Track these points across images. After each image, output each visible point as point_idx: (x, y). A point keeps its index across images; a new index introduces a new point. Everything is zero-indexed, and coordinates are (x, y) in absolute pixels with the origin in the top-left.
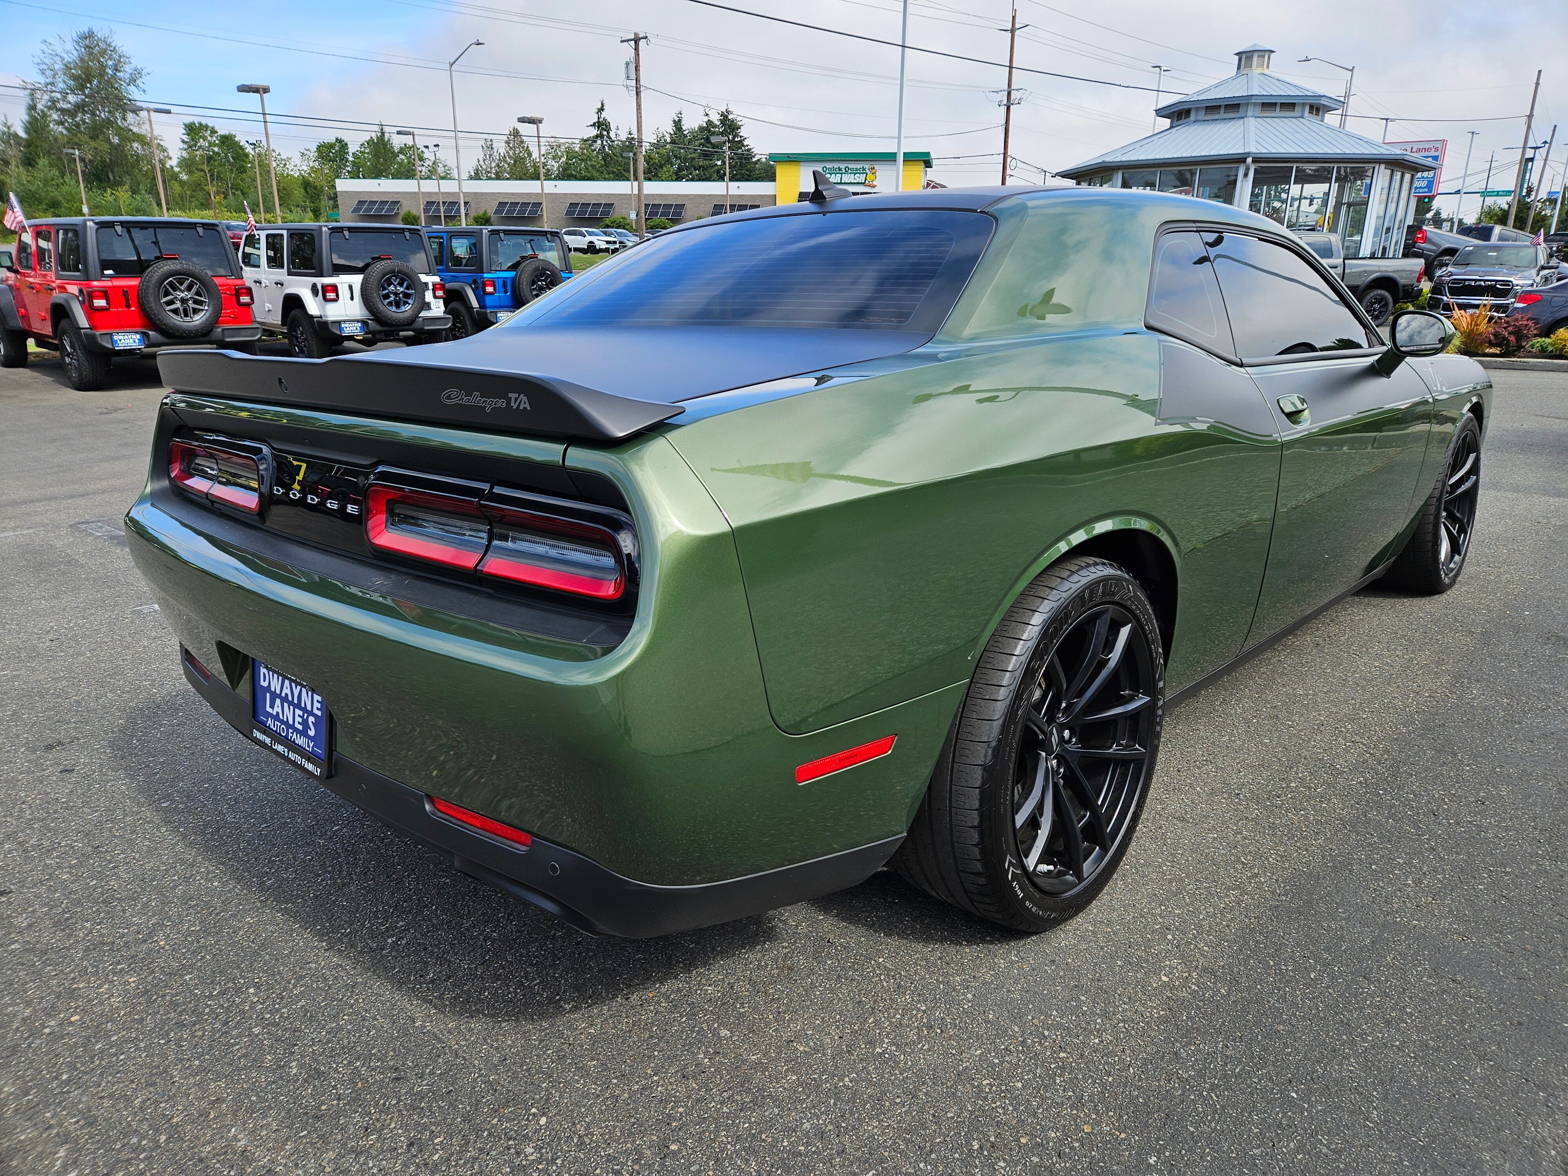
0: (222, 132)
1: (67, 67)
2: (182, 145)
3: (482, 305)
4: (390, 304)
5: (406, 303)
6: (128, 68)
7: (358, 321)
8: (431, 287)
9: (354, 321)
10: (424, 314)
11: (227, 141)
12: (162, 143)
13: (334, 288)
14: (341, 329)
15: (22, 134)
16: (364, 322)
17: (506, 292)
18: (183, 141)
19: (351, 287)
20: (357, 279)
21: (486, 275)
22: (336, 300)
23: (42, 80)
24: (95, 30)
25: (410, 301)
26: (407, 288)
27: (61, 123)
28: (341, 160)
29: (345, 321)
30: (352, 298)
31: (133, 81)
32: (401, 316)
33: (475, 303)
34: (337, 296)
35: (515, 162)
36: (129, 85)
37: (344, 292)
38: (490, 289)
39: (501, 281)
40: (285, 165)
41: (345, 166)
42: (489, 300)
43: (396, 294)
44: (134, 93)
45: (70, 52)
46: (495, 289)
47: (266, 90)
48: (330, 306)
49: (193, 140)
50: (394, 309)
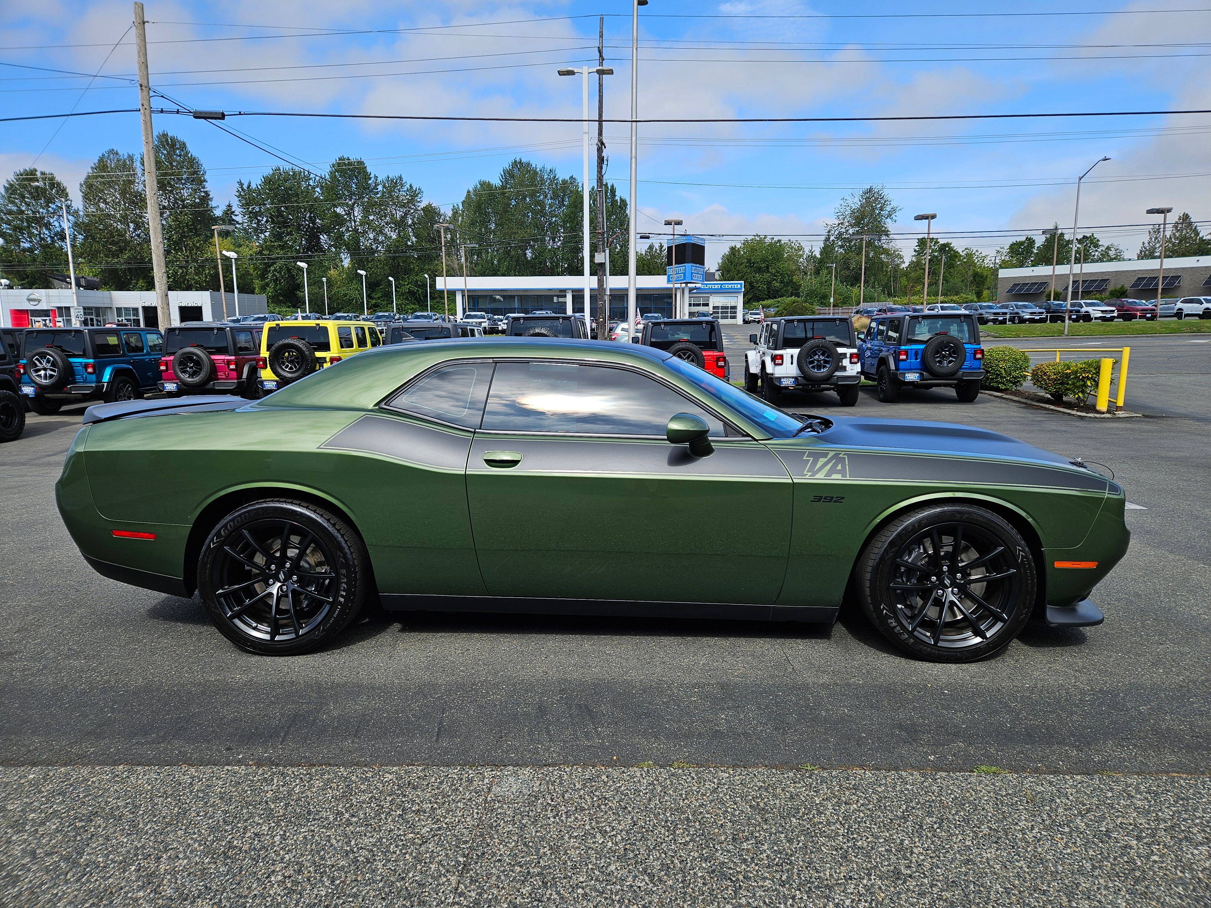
0: (942, 242)
1: (853, 212)
2: (914, 253)
3: (897, 369)
4: (813, 367)
5: (824, 367)
6: (888, 208)
7: (792, 378)
8: (848, 356)
9: (789, 377)
10: (838, 374)
11: (945, 248)
12: (901, 253)
13: (781, 357)
14: (780, 382)
15: (818, 256)
16: (796, 378)
17: (916, 359)
18: (915, 251)
19: (792, 356)
20: (796, 351)
21: (903, 347)
22: (781, 364)
23: (837, 222)
24: (874, 187)
25: (828, 365)
26: (827, 357)
27: (841, 246)
28: (1027, 253)
29: (784, 377)
30: (792, 363)
31: (889, 215)
32: (820, 375)
33: (893, 367)
34: (782, 362)
35: (1181, 241)
36: (887, 218)
37: (787, 359)
38: (903, 357)
39: (914, 352)
40: (984, 260)
41: (1030, 257)
42: (902, 365)
43: (818, 361)
44: (889, 225)
45: (855, 202)
46: (907, 357)
47: (933, 217)
48: (778, 367)
49: (921, 249)
50: (816, 370)
